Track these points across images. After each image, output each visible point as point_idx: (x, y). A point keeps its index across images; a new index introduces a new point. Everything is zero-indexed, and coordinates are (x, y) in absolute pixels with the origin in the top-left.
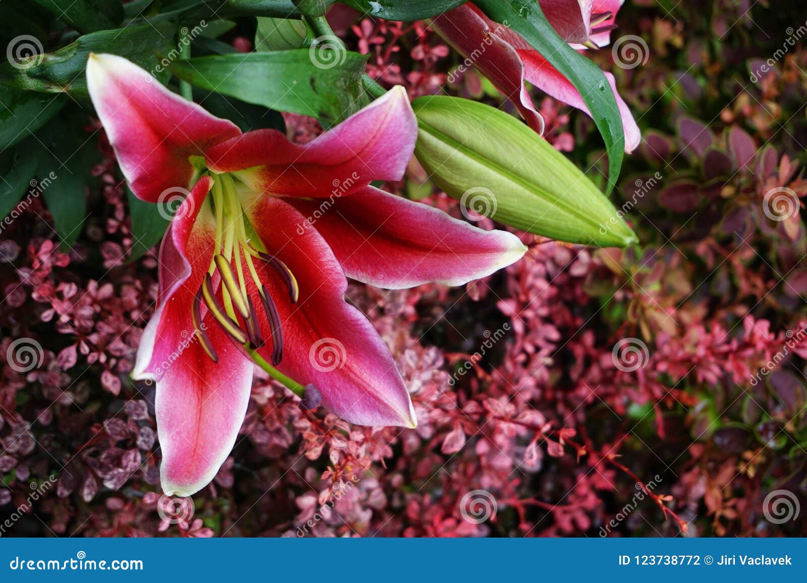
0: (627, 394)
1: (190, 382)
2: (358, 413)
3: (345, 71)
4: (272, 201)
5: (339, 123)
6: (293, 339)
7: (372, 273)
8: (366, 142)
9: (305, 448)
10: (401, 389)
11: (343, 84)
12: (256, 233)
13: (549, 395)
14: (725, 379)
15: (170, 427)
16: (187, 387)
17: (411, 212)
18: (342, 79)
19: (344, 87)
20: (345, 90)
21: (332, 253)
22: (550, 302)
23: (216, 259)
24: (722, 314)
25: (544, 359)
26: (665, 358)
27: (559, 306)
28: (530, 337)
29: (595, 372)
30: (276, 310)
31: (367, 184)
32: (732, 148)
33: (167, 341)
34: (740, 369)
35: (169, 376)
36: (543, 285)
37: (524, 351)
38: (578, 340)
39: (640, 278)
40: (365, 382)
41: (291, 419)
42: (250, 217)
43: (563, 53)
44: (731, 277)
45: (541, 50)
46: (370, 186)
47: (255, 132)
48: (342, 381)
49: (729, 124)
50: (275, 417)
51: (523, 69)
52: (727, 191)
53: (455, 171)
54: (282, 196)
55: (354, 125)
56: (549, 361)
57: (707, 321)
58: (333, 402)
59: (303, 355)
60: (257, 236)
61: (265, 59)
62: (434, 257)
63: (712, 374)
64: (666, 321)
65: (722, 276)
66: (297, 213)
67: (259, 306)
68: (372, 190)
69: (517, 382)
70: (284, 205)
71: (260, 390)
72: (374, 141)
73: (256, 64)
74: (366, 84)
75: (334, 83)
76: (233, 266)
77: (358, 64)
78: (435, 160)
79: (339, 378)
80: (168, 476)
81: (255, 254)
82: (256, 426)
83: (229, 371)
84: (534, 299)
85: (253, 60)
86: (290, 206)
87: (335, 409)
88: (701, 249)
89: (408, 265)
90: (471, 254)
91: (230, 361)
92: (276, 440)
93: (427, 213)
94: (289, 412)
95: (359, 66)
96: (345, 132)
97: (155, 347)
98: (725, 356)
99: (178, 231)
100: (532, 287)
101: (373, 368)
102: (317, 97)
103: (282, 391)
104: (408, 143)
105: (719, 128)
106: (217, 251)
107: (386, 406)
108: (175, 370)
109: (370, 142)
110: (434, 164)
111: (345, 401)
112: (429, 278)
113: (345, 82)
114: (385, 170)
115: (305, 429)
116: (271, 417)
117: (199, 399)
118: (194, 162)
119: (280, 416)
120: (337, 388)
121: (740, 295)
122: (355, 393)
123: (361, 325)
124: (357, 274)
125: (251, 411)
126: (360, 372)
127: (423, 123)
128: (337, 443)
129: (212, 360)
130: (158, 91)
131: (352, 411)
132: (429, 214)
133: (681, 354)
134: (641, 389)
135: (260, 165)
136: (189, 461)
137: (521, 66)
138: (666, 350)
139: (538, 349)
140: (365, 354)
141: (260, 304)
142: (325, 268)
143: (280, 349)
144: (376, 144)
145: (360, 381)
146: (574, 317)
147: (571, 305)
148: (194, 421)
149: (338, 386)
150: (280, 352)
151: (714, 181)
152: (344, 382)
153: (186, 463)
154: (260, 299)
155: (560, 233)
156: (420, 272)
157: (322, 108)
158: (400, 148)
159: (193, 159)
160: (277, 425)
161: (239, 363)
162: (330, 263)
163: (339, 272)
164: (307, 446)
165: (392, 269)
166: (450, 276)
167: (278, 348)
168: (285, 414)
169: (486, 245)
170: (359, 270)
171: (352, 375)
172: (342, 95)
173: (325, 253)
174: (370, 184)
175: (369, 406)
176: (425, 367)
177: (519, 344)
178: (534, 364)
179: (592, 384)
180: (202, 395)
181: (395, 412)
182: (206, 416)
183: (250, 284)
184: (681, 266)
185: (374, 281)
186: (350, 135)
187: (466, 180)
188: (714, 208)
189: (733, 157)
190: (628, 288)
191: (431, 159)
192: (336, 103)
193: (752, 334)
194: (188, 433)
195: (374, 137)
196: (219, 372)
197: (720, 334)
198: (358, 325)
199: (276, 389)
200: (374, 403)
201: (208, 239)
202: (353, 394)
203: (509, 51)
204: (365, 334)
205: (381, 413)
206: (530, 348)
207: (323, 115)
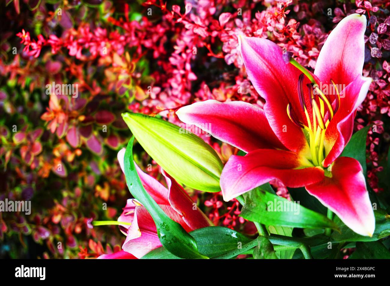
0: (141, 26)
1: (346, 69)
2: (266, 45)
3: (251, 210)
4: (295, 151)
5: (257, 188)
6: (293, 84)
7: (251, 111)
8: (245, 176)
9: (296, 25)
10: (244, 54)
11: (253, 205)
12: (305, 136)
13: (178, 30)
14: (93, 28)
15: (358, 49)
16: (348, 67)
17: (229, 138)
18: (253, 207)
19: (252, 203)
20: (252, 201)
21: (269, 123)
22: (172, 76)
23: (325, 128)
24: (92, 58)
25: (178, 49)
26: (121, 42)
27: (168, 72)
28: (183, 61)
29: (155, 38)
30: (299, 99)
31: (248, 154)
32: (78, 138)
33: (354, 92)
34: (86, 33)
35: (356, 73)
36: (174, 85)
37: (187, 55)
38: (161, 54)
39: (128, 82)
40: (261, 59)
41: (302, 39)
42: (307, 144)
43: (148, 204)
44: (86, 74)
45: (158, 207)
46: (247, 153)
47: (298, 187)
48: (272, 61)
49: (78, 148)
50: (309, 40)
51: (168, 197)
52: (82, 118)
53: (205, 156)
54: (290, 152)
55: (250, 185)
56: (176, 47)
57: (99, 56)
58: (278, 51)
59: (289, 76)
60: (304, 134)
61: (288, 224)
62: (220, 115)
63: (99, 32)
64: (118, 60)
65: (90, 75)
66: (284, 143)
67: (307, 101)
68: (246, 151)
69: (192, 41)
70: (289, 148)
71: (314, 55)
72: (242, 176)
73: (293, 222)
74: (243, 200)
75: (257, 206)
76: (318, 124)
77: (245, 213)
78: (214, 162)
79: (273, 63)
80: (362, 25)
81: (306, 127)
82: (319, 37)
83: (327, 72)
84: (179, 79)
85: (293, 224)
86: (287, 147)
87: (277, 48)
88: (98, 90)
89: (233, 112)
90: (203, 114)
91: (325, 76)
92: (311, 28)
93: (221, 137)
94: (303, 42)
95: (245, 212)
96: (254, 183)
97: (359, 92)
98: (92, 40)
99: (341, 144)
100: (179, 85)
101: (256, 66)
102: (265, 201)
103: (304, 53)
104: (225, 173)
105: (83, 147)
106: (324, 131)
107: (252, 47)
108: (352, 76)
109: (243, 176)
110: (215, 161)
111: (272, 52)
112: (224, 105)
113: (252, 205)
114: (238, 162)
115: (295, 34)
116: (311, 40)
117: (343, 61)
118: (330, 174)
119: (307, 40)
120: (275, 58)
121: (82, 65)
122: (266, 55)
123: (259, 87)
124: (259, 110)
125: (321, 45)
126: (262, 64)
127: (217, 179)
128: (280, 26)
129: (333, 80)
130: (341, 214)
131: (269, 46)
132: (220, 136)
133: (113, 43)
134: (134, 28)
135: (298, 170)
136: (351, 31)
137: (169, 198)
138: (119, 46)
139: (180, 54)
140: (259, 73)
141: (307, 102)
142: (273, 116)
143: (300, 81)
144: (240, 175)
145: (263, 60)
146: (162, 66)
147: (163, 71)
148: (346, 50)
149: (274, 59)
150: (300, 80)
151: (88, 124)
152: (271, 61)
153: (353, 31)
154: (307, 105)
155: (158, 122)
156: (228, 108)
157: (264, 196)
158: (230, 171)
159: (330, 176)
160: (309, 36)
161: (321, 75)
162: (271, 118)
163: (267, 114)
164: (295, 26)
165: (241, 111)
166: (214, 105)
167: (301, 82)
168: (304, 41)
169: (195, 118)
170: (257, 112)
171: (267, 64)
172: (254, 199)
173: (272, 123)
174: (246, 154)
175: (261, 48)
176: (235, 55)
177: (189, 58)
178: (183, 47)
179: (157, 33)
180: (341, 62)
181: (248, 44)
182: (340, 52)
183: (311, 113)
184: (108, 84)
185: (251, 107)
186: (252, 180)
187: (200, 152)
188: (89, 110)
189: (77, 133)
190: (134, 78)
191: (216, 163)
192: (257, 197)
193: (78, 49)
194: (350, 45)
195: (241, 178)
196: (331, 72)
197: (93, 51)
198: (261, 88)
199: (307, 55)
200: (258, 50)
201: (328, 136)
202: (268, 55)
203: (174, 206)
204: (258, 82)
205: (255, 44)
206: (184, 55)
207: (264, 193)
